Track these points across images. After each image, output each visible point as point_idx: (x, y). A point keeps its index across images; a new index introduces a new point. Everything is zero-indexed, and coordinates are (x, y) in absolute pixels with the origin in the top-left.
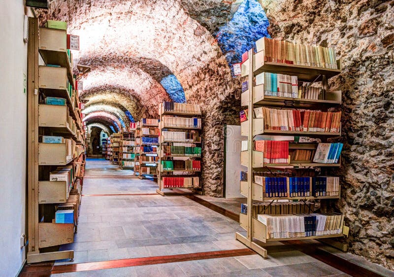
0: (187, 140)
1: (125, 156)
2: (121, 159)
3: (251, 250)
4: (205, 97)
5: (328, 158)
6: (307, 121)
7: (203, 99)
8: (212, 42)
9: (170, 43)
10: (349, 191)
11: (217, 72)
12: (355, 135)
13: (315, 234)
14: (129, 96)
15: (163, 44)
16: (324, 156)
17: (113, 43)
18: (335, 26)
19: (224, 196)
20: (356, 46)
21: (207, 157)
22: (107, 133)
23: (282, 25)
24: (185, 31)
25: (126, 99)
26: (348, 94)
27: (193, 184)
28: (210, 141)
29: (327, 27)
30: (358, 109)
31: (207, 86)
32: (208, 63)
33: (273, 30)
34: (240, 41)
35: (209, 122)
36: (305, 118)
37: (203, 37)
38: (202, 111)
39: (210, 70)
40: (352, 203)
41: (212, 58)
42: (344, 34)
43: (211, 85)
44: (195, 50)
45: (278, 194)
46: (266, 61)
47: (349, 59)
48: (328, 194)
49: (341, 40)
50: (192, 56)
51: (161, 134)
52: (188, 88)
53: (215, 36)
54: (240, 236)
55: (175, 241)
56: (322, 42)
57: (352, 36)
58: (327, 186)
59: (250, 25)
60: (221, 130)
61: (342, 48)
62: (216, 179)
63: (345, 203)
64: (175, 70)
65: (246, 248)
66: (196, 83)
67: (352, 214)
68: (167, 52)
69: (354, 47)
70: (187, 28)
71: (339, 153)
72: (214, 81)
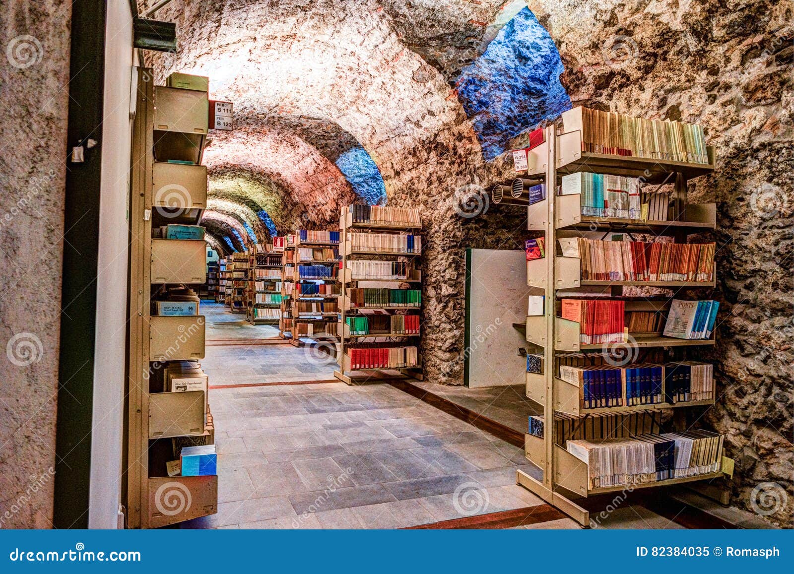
0: (395, 277)
1: (259, 299)
2: (250, 304)
3: (553, 509)
4: (429, 194)
5: (694, 330)
6: (656, 263)
7: (422, 197)
8: (447, 95)
9: (363, 93)
10: (730, 391)
11: (455, 148)
12: (739, 285)
13: (673, 474)
14: (269, 184)
15: (348, 93)
16: (685, 325)
17: (252, 90)
18: (697, 81)
19: (466, 384)
20: (739, 122)
21: (432, 308)
22: (216, 249)
23: (590, 73)
24: (394, 73)
25: (261, 189)
26: (725, 209)
27: (405, 361)
28: (439, 277)
29: (679, 81)
30: (745, 237)
31: (430, 174)
32: (437, 132)
33: (572, 81)
34: (498, 93)
35: (437, 242)
36: (652, 257)
37: (430, 84)
38: (422, 221)
39: (438, 145)
40: (738, 414)
41: (444, 124)
42: (715, 97)
43: (440, 173)
44: (412, 107)
45: (607, 402)
46: (584, 152)
47: (727, 144)
48: (693, 397)
49: (709, 109)
50: (403, 118)
51: (346, 265)
52: (393, 175)
53: (453, 85)
54: (524, 476)
55: (403, 492)
56: (670, 108)
57: (731, 102)
58: (692, 384)
59: (517, 63)
60: (461, 257)
61: (711, 122)
62: (450, 351)
63: (723, 412)
64: (367, 142)
65: (542, 503)
66: (410, 166)
67: (738, 434)
68: (354, 108)
69: (735, 122)
70: (400, 68)
71: (713, 320)
72: (448, 165)
